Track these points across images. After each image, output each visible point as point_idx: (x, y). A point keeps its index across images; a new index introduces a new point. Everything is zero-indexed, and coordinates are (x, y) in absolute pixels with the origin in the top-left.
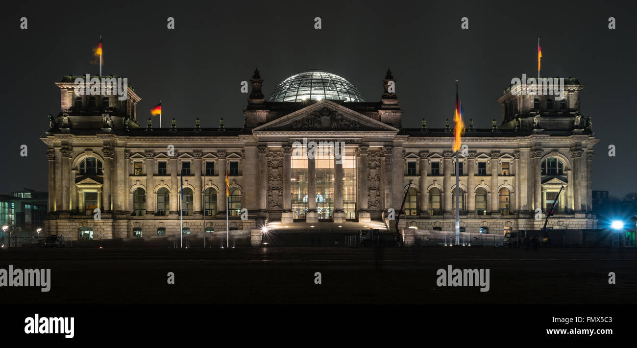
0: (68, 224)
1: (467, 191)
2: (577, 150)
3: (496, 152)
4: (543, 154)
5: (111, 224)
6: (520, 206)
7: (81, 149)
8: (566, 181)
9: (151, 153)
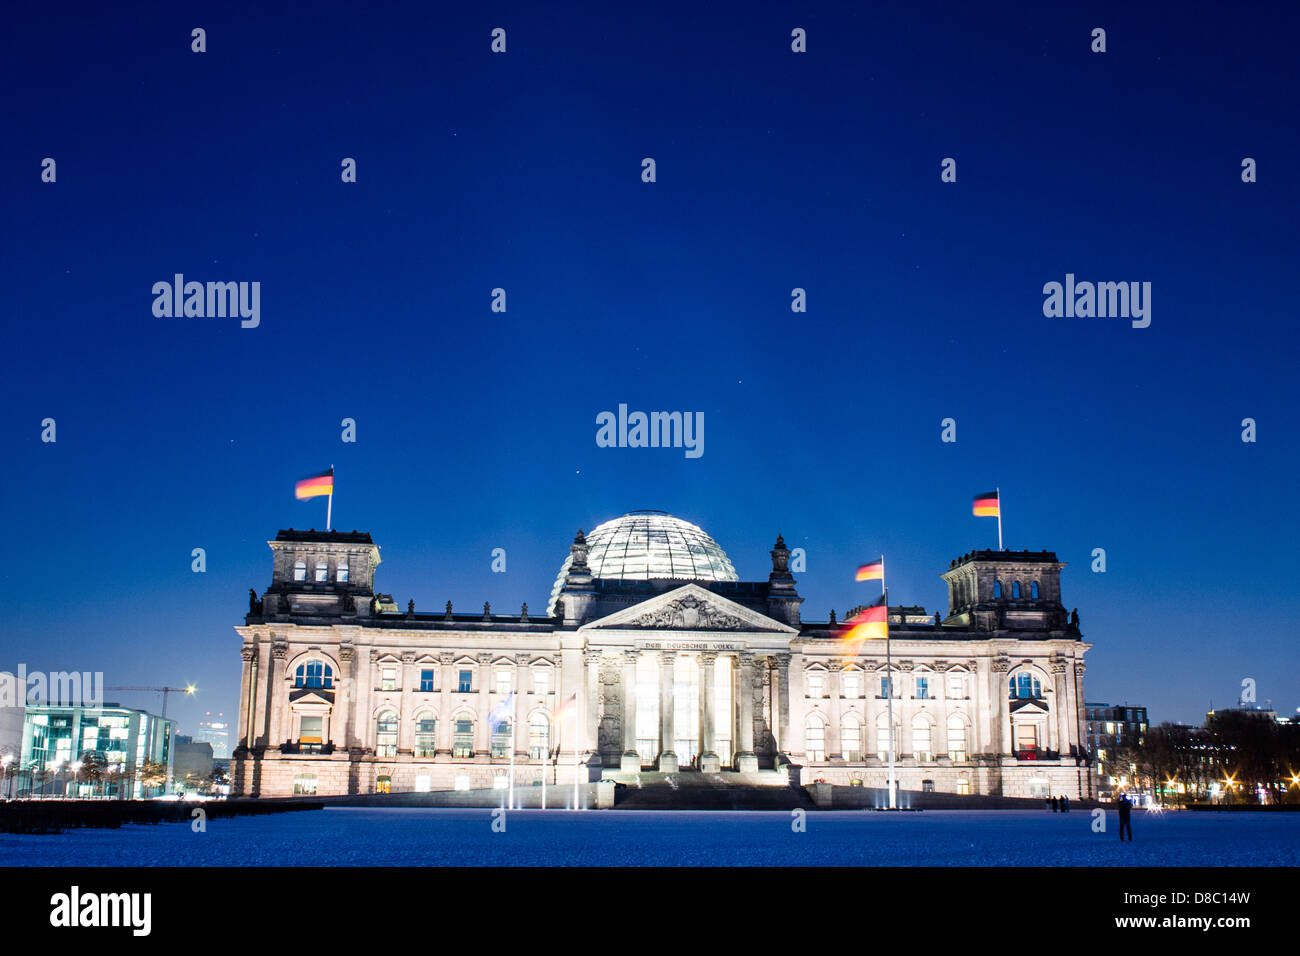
0: (278, 768)
1: (899, 723)
2: (1058, 661)
3: (941, 662)
4: (1010, 667)
5: (348, 769)
6: (979, 748)
7: (304, 647)
8: (1045, 707)
9: (411, 656)
